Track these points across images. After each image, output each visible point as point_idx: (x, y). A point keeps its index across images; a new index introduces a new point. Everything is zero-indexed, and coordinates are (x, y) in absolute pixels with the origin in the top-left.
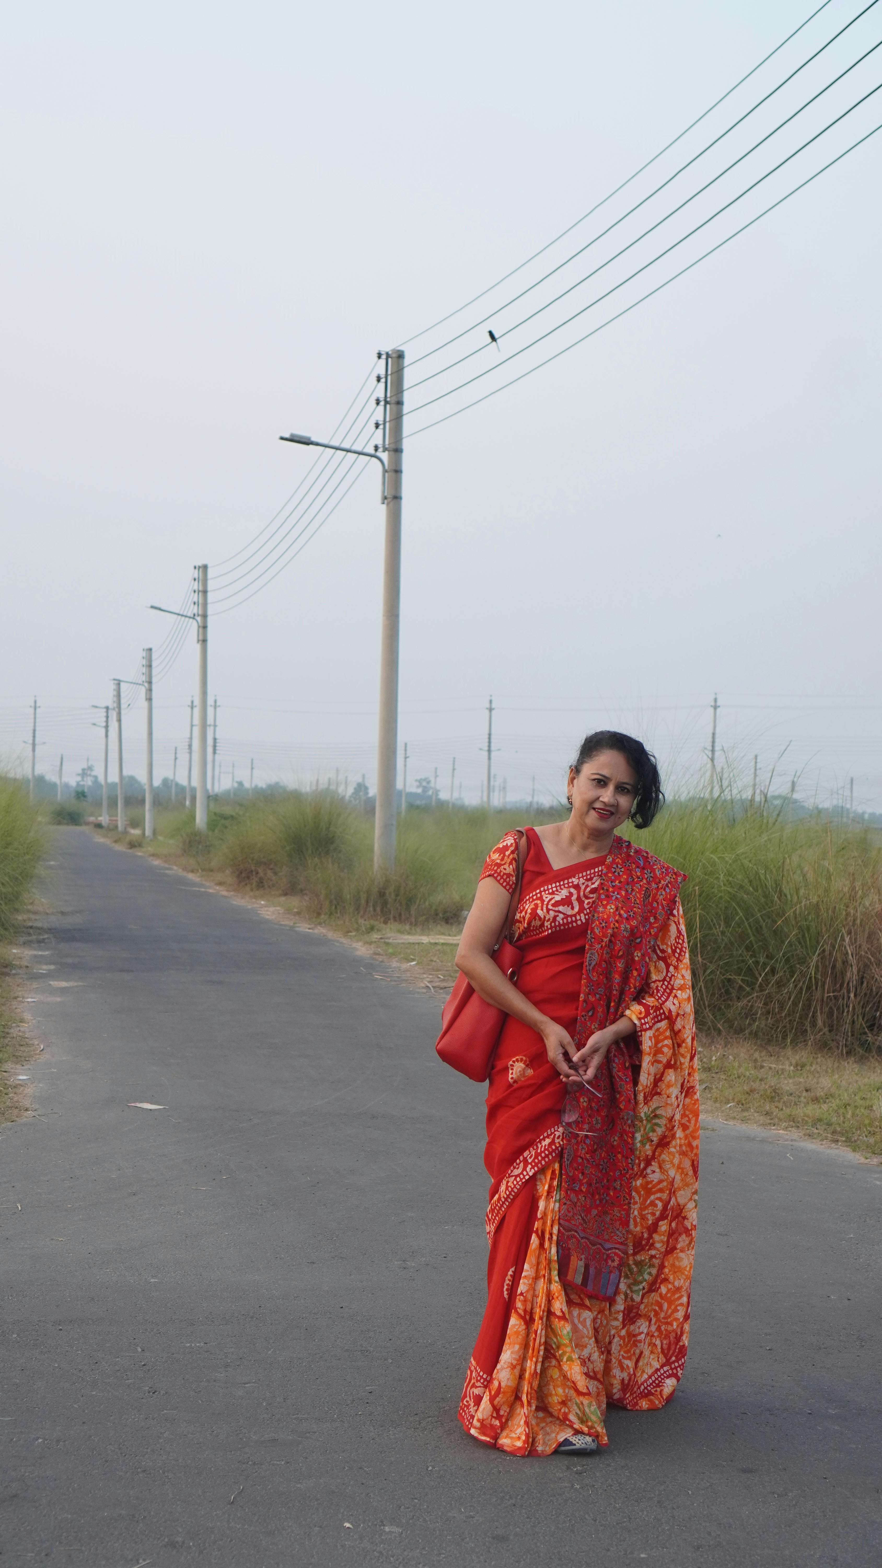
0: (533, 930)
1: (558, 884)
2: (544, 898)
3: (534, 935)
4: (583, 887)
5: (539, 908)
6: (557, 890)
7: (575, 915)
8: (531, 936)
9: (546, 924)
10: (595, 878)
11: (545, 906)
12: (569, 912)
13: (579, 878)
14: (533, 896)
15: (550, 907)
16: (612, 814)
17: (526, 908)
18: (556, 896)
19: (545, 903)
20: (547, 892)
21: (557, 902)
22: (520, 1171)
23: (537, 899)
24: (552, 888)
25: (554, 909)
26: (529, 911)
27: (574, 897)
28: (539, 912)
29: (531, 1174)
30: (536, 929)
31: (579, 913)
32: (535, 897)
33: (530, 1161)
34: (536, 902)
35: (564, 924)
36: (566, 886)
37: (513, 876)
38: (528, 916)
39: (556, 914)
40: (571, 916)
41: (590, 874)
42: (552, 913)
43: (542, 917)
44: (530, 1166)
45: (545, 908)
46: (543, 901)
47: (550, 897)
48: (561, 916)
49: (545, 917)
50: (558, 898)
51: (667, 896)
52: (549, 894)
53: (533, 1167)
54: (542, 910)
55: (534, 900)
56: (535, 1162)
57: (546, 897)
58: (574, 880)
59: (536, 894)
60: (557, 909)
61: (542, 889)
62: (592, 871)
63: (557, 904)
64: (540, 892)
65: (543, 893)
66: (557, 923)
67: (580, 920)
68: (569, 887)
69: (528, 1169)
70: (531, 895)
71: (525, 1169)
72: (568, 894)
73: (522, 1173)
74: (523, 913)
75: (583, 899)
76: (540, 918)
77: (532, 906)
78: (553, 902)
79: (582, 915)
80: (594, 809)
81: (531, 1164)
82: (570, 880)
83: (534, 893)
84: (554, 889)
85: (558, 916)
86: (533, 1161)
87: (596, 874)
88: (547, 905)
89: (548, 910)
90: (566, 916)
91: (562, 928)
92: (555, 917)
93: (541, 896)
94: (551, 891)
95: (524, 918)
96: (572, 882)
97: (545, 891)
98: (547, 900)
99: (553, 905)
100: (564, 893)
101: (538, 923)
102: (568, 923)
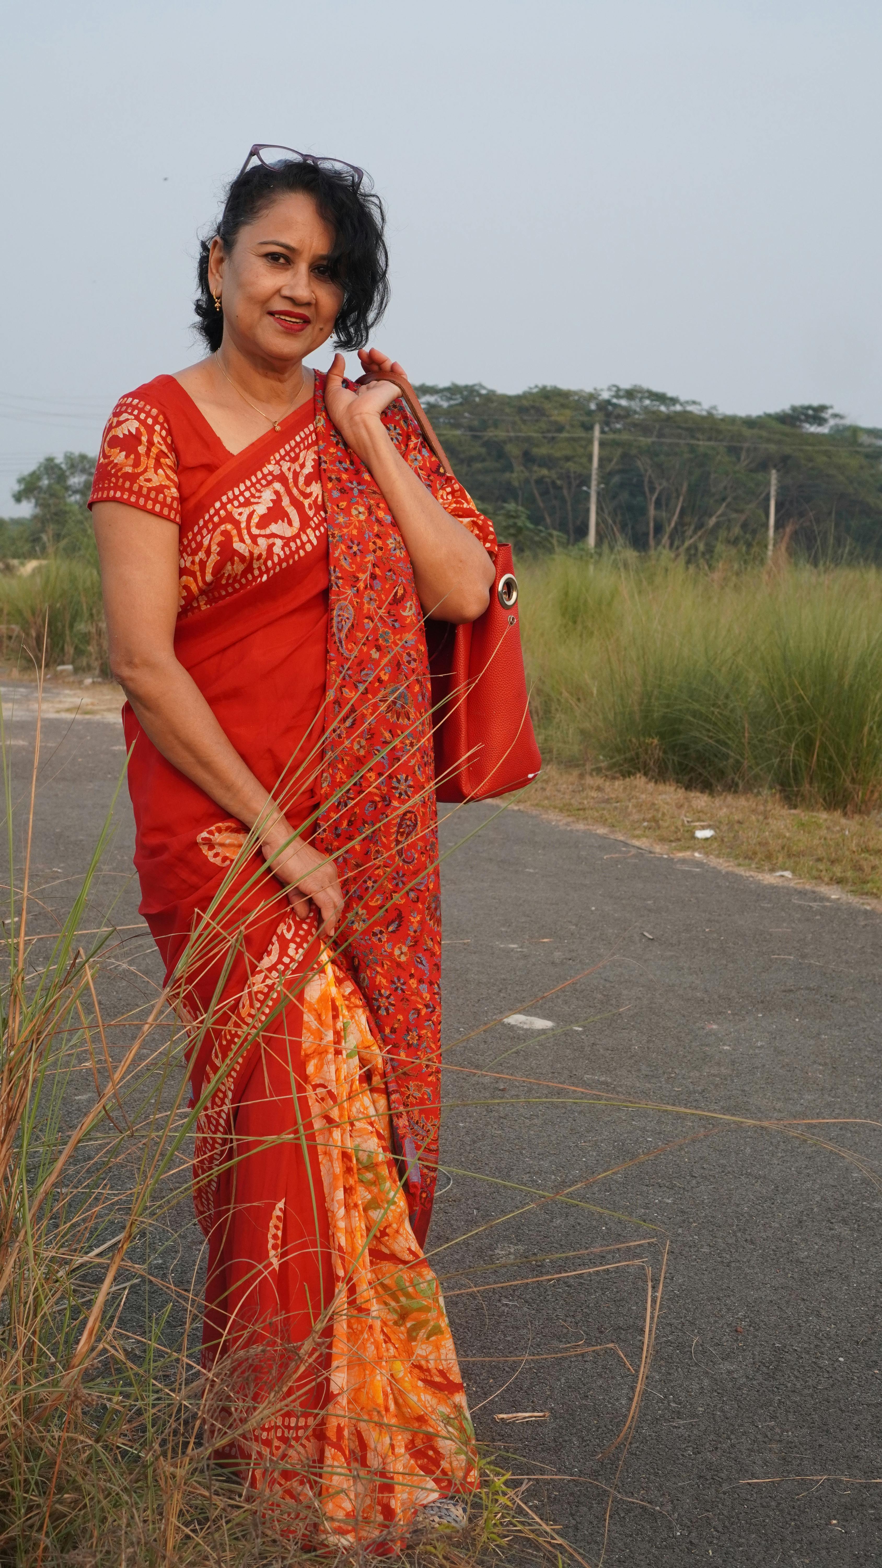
0: (227, 584)
1: (248, 483)
2: (237, 517)
3: (228, 594)
4: (290, 476)
5: (236, 538)
6: (253, 496)
7: (298, 536)
8: (222, 598)
9: (256, 565)
10: (302, 455)
11: (245, 532)
12: (289, 532)
13: (278, 463)
14: (211, 517)
15: (255, 531)
16: (306, 321)
17: (206, 542)
18: (255, 507)
19: (243, 525)
20: (236, 503)
21: (262, 517)
22: (274, 957)
23: (222, 521)
24: (242, 493)
25: (263, 532)
26: (215, 548)
27: (286, 502)
28: (237, 546)
29: (299, 957)
30: (235, 581)
31: (303, 528)
32: (216, 519)
33: (289, 936)
34: (223, 527)
35: (287, 558)
36: (264, 482)
37: (168, 488)
38: (214, 558)
39: (271, 541)
40: (293, 538)
41: (292, 449)
42: (262, 542)
43: (247, 554)
44: (293, 946)
45: (246, 537)
46: (236, 524)
47: (246, 511)
48: (279, 543)
49: (251, 553)
50: (261, 509)
51: (425, 464)
52: (241, 505)
53: (299, 946)
54: (242, 540)
55: (216, 526)
56: (300, 936)
57: (241, 514)
58: (270, 467)
59: (217, 512)
60: (268, 531)
61: (224, 499)
62: (293, 443)
63: (264, 521)
64: (223, 506)
65: (229, 506)
66: (276, 560)
67: (309, 541)
68: (269, 483)
69: (291, 951)
70: (207, 517)
71: (283, 952)
72: (274, 497)
73: (279, 961)
74: (201, 555)
75: (301, 499)
76: (242, 558)
77: (218, 538)
78: (255, 519)
79: (309, 531)
80: (272, 314)
81: (292, 940)
82: (265, 471)
83: (212, 511)
84: (247, 494)
85: (274, 544)
86: (296, 934)
87: (302, 446)
88: (248, 527)
89: (254, 538)
90: (287, 541)
91: (284, 565)
92: (270, 547)
93: (229, 514)
94: (241, 499)
95: (203, 564)
96: (270, 473)
97: (230, 501)
98: (243, 518)
99: (259, 526)
100: (268, 496)
101: (239, 567)
102: (292, 553)
